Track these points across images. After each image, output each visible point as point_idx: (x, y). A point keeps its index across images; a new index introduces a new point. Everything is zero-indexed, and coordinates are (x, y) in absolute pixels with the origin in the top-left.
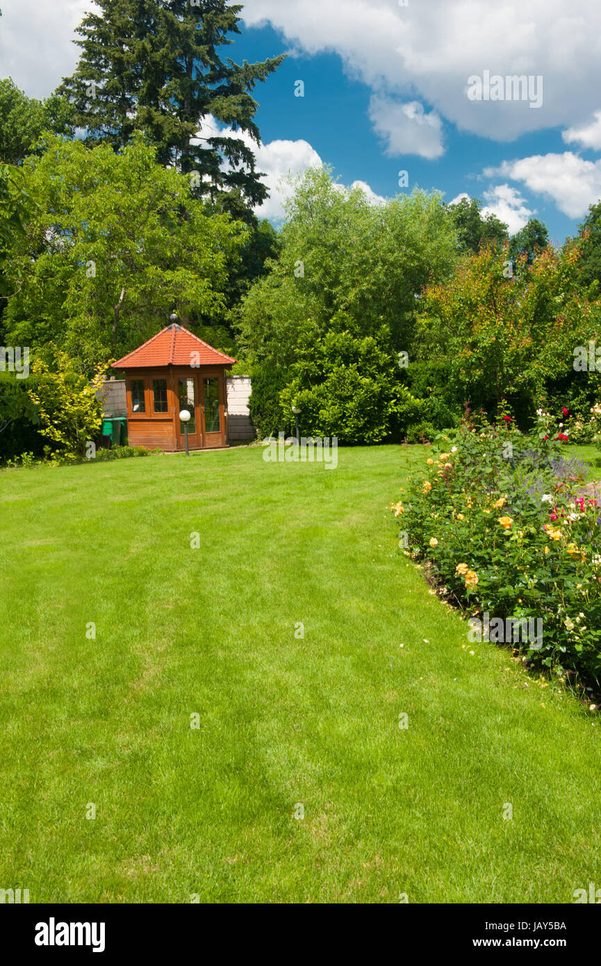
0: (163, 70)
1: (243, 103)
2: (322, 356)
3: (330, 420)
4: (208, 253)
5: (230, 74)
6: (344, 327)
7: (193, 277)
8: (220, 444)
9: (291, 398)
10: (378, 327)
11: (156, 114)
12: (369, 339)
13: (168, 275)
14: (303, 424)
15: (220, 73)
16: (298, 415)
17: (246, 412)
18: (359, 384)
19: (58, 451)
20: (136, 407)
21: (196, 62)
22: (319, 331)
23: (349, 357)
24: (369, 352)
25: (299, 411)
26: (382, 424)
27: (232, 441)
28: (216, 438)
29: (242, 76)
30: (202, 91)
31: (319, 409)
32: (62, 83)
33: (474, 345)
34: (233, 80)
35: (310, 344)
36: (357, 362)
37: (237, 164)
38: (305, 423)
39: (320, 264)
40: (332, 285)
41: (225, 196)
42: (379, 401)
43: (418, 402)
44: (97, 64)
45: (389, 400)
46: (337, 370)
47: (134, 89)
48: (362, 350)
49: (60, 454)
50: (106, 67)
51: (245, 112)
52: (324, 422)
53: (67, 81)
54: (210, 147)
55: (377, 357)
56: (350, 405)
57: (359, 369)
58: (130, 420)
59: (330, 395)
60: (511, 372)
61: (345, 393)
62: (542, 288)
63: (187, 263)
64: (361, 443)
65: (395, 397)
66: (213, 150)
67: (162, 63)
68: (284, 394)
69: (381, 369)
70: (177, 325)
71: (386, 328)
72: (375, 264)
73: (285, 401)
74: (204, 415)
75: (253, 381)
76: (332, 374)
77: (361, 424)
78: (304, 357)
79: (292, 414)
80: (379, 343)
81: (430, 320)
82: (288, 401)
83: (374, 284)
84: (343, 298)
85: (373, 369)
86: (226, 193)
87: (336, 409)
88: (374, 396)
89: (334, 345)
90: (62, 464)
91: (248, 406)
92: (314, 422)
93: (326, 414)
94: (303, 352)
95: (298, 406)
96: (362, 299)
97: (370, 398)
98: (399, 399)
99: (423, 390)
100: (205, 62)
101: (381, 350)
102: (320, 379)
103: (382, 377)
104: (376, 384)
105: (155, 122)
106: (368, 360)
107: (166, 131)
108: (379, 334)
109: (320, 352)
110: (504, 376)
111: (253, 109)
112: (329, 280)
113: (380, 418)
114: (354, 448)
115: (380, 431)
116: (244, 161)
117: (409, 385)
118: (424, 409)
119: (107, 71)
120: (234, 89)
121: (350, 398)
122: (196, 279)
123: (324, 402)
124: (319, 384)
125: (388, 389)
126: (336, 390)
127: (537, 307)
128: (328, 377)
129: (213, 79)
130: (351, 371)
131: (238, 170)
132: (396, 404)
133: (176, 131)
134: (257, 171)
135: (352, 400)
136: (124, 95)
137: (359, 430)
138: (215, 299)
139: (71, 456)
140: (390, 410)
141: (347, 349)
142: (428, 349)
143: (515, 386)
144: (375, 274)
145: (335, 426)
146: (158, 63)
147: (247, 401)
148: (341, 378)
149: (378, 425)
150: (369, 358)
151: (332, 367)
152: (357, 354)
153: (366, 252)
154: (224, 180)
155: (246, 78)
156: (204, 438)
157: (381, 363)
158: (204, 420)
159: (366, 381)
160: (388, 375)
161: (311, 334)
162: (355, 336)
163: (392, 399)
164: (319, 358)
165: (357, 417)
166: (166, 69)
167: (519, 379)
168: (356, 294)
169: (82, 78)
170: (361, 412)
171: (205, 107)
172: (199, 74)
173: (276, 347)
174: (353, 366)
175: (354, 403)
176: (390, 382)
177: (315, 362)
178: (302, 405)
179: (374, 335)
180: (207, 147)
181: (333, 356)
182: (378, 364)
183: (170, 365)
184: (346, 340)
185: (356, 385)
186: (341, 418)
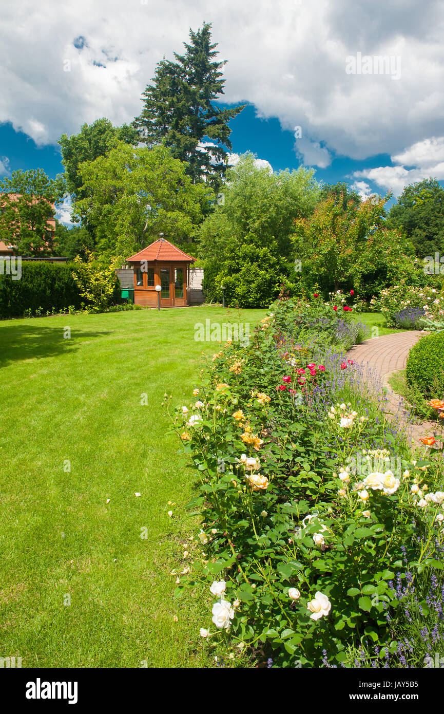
0: (182, 112)
1: (223, 129)
2: (239, 258)
3: (241, 293)
4: (192, 203)
5: (217, 114)
6: (252, 241)
7: (182, 215)
8: (183, 305)
9: (221, 280)
10: (271, 242)
11: (177, 134)
12: (265, 249)
13: (169, 214)
14: (227, 295)
15: (212, 113)
16: (224, 290)
17: (201, 288)
18: (258, 274)
19: (89, 305)
20: (139, 283)
21: (200, 108)
22: (239, 244)
23: (253, 258)
24: (265, 256)
25: (224, 288)
26: (270, 297)
27: (190, 303)
28: (181, 301)
29: (223, 115)
30: (202, 122)
31: (235, 287)
32: (134, 120)
33: (319, 253)
34: (218, 117)
35: (233, 251)
36: (258, 261)
37: (220, 160)
38: (228, 294)
39: (240, 206)
40: (247, 218)
41: (212, 176)
42: (269, 284)
43: (291, 285)
44: (152, 111)
45: (275, 283)
46: (246, 266)
47: (169, 123)
48: (261, 255)
49: (90, 307)
50: (156, 112)
51: (224, 134)
52: (238, 295)
53: (137, 119)
54: (206, 151)
55: (269, 259)
56: (253, 285)
57: (259, 266)
58: (136, 290)
59: (242, 280)
60: (342, 269)
61: (250, 279)
62: (363, 221)
63: (181, 208)
64: (258, 307)
65: (279, 282)
66: (207, 153)
67: (182, 108)
68: (217, 278)
69: (271, 266)
70: (163, 239)
71: (275, 243)
72: (270, 206)
73: (218, 282)
74: (174, 289)
75: (204, 271)
76: (243, 268)
77: (258, 296)
78: (229, 258)
79: (221, 289)
80: (271, 251)
81: (297, 238)
82: (219, 282)
83: (269, 218)
84: (252, 225)
85: (266, 266)
86: (212, 174)
87: (244, 288)
88: (266, 281)
89: (246, 252)
90: (91, 313)
91: (202, 285)
92: (233, 294)
93: (239, 290)
94: (228, 255)
95: (224, 285)
96: (263, 227)
97: (264, 282)
98: (280, 283)
99: (295, 279)
100: (204, 108)
101: (272, 255)
102: (238, 271)
103: (271, 271)
104: (268, 275)
105: (176, 138)
106: (264, 261)
107: (182, 142)
108: (271, 246)
109: (238, 256)
110: (338, 272)
111: (228, 132)
112: (245, 215)
113: (269, 294)
114: (254, 310)
115: (269, 300)
116: (223, 159)
117: (288, 276)
118: (295, 289)
119: (157, 114)
120: (219, 122)
121: (253, 281)
122: (184, 217)
123: (238, 283)
124: (236, 273)
125: (275, 277)
126: (245, 277)
127: (360, 232)
128: (241, 270)
129: (208, 117)
130: (254, 267)
131: (219, 163)
132: (279, 286)
133: (187, 142)
134: (229, 164)
135: (254, 283)
136: (165, 126)
137: (257, 300)
138: (193, 228)
139: (96, 308)
140: (275, 289)
141: (253, 254)
142: (300, 256)
143: (345, 278)
144: (269, 212)
145: (244, 297)
146: (180, 108)
147: (201, 282)
148: (249, 270)
149: (268, 297)
150: (265, 259)
151: (244, 264)
152: (258, 257)
153: (266, 200)
154: (212, 168)
155: (225, 116)
156: (174, 300)
157: (271, 262)
158: (174, 291)
159: (262, 272)
160: (275, 270)
161: (233, 245)
162: (258, 247)
163: (277, 283)
164: (238, 259)
165: (257, 293)
166: (184, 112)
167: (347, 274)
168: (259, 223)
169: (144, 117)
170: (259, 290)
171: (203, 130)
172: (201, 114)
173: (217, 253)
174: (255, 264)
175: (255, 285)
176: (276, 274)
177: (235, 261)
178: (226, 285)
179: (268, 246)
180: (204, 151)
181: (244, 258)
182: (269, 263)
183: (155, 260)
184: (252, 249)
185: (257, 275)
186: (247, 293)
